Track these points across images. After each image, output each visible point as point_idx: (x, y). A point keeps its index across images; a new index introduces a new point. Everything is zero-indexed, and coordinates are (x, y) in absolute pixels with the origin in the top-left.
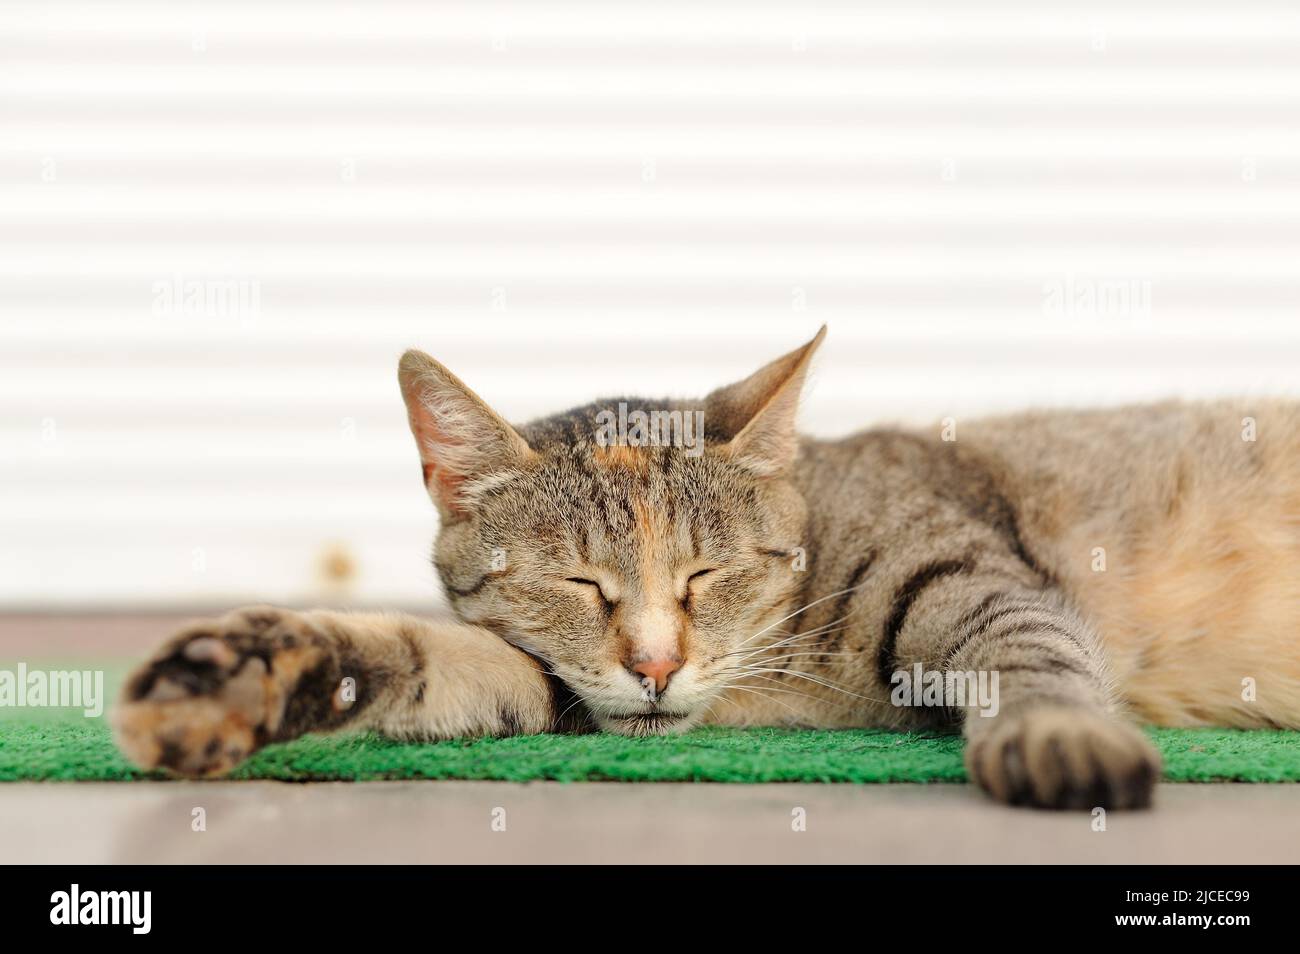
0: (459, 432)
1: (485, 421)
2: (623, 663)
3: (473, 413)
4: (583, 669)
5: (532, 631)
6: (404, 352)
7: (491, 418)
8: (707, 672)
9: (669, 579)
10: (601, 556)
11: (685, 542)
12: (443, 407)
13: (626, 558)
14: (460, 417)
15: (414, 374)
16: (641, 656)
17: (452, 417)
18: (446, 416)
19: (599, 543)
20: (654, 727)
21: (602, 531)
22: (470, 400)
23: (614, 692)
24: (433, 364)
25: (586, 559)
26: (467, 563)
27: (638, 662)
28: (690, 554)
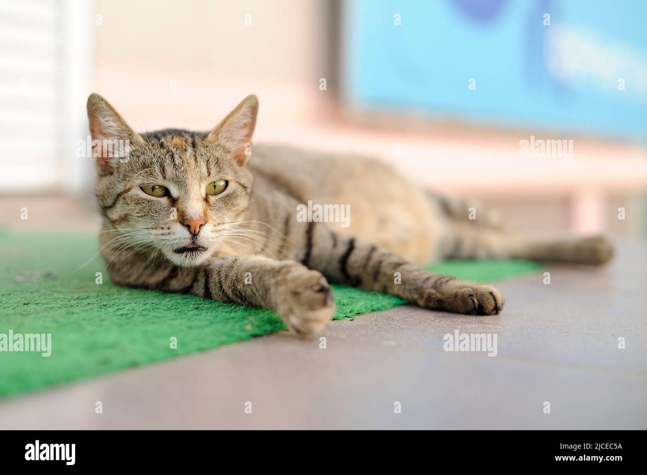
0: (111, 131)
1: (124, 127)
2: (180, 222)
3: (118, 123)
4: (162, 228)
5: (139, 217)
6: (90, 94)
7: (126, 126)
8: (216, 229)
9: (199, 187)
10: (171, 176)
11: (204, 170)
12: (105, 119)
13: (181, 177)
14: (112, 124)
15: (94, 104)
16: (188, 217)
17: (108, 123)
18: (107, 123)
19: (170, 170)
20: (194, 255)
21: (172, 165)
22: (117, 117)
23: (177, 236)
24: (102, 100)
25: (165, 178)
26: (110, 191)
27: (187, 220)
28: (207, 175)
